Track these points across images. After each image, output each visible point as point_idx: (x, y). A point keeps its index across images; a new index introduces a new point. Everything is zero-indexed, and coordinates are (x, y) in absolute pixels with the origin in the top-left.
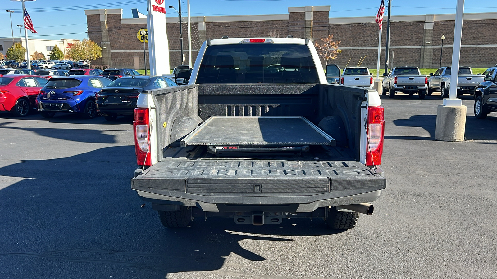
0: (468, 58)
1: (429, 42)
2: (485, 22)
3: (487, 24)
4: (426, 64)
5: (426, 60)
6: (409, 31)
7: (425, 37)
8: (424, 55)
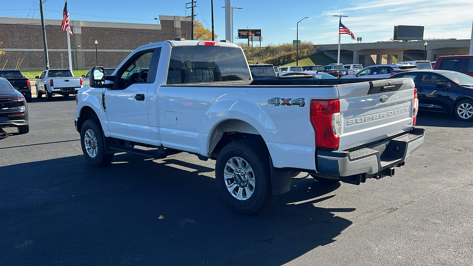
0: (114, 61)
1: (80, 46)
2: (123, 31)
3: (125, 32)
4: (80, 66)
5: (79, 62)
6: (60, 35)
7: (75, 41)
8: (77, 58)
